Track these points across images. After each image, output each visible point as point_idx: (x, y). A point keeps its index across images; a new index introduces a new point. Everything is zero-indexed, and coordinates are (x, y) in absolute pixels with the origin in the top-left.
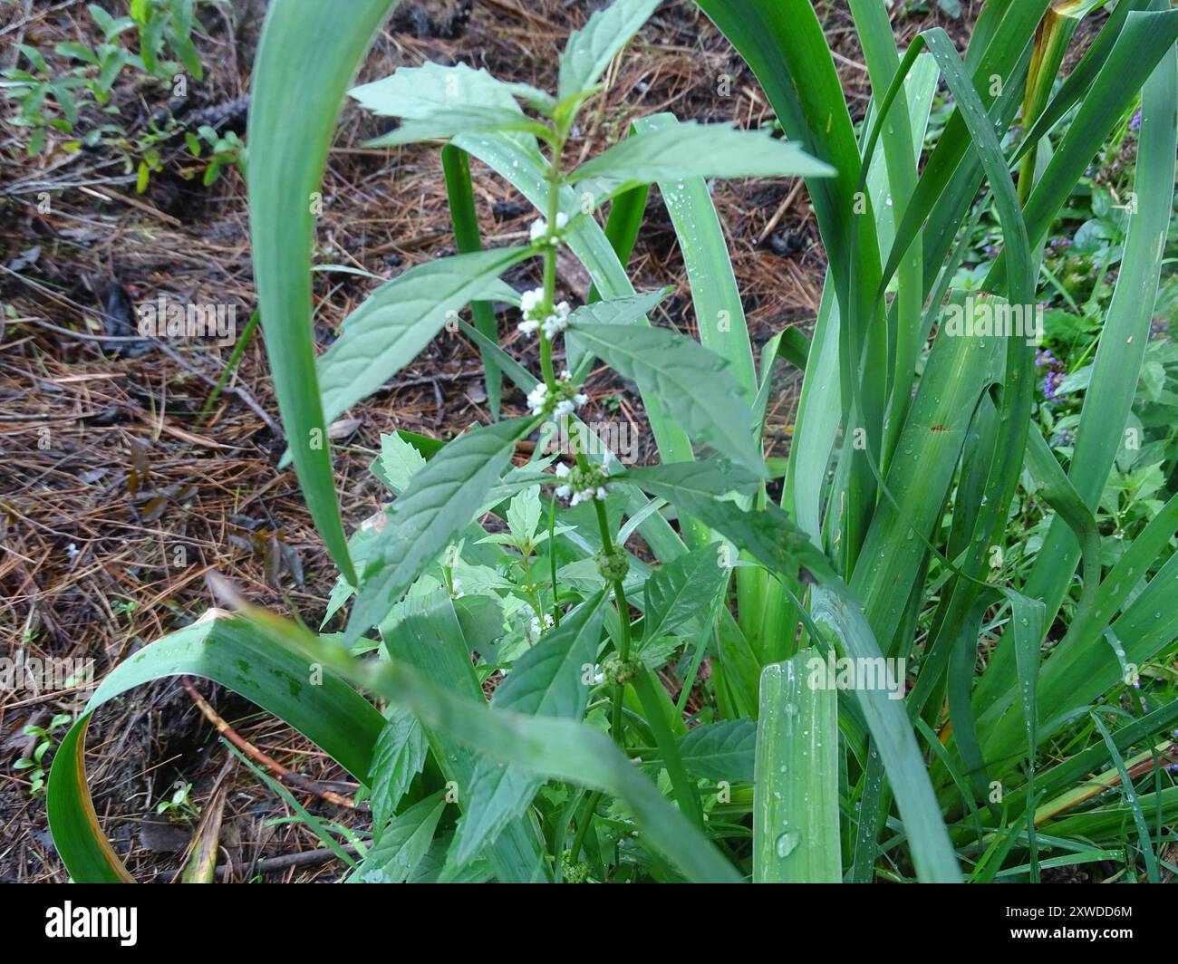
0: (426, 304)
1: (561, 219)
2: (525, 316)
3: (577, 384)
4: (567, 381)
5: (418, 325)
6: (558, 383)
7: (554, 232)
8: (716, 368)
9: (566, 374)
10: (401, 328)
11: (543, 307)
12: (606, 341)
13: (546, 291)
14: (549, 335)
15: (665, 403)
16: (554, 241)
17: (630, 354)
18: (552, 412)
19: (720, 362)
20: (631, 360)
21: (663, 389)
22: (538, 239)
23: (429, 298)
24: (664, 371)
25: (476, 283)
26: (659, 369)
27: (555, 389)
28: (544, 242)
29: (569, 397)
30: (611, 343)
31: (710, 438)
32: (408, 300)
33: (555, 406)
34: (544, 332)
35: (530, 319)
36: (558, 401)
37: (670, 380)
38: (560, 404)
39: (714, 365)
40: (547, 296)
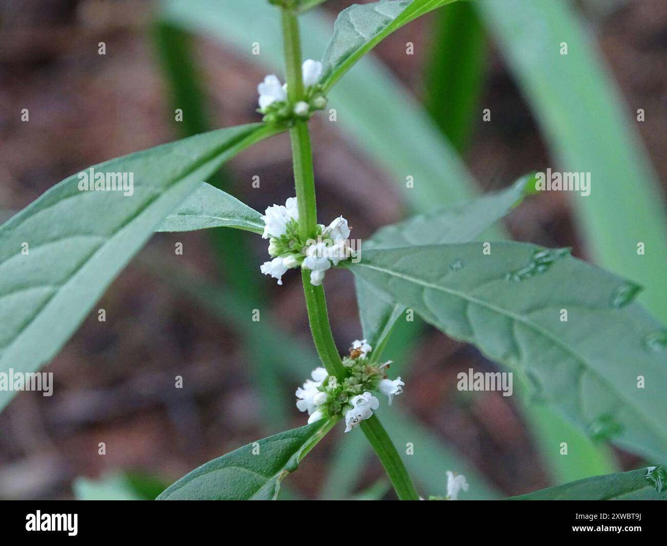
0: (84, 243)
1: (311, 70)
2: (272, 249)
3: (383, 360)
4: (363, 356)
5: (72, 282)
6: (347, 362)
7: (299, 92)
8: (617, 301)
9: (361, 346)
10: (46, 290)
11: (300, 230)
12: (417, 277)
13: (300, 201)
14: (316, 277)
15: (531, 377)
16: (301, 108)
17: (462, 294)
18: (340, 415)
19: (624, 289)
20: (465, 303)
21: (525, 352)
22: (272, 109)
23: (89, 233)
24: (525, 319)
25: (167, 198)
26: (517, 317)
27: (343, 374)
28: (282, 112)
29: (368, 385)
30: (428, 280)
31: (618, 430)
32: (55, 239)
33: (345, 405)
34: (309, 272)
35: (281, 253)
36: (350, 395)
37: (538, 334)
38: (354, 400)
39: (614, 295)
40: (304, 209)
